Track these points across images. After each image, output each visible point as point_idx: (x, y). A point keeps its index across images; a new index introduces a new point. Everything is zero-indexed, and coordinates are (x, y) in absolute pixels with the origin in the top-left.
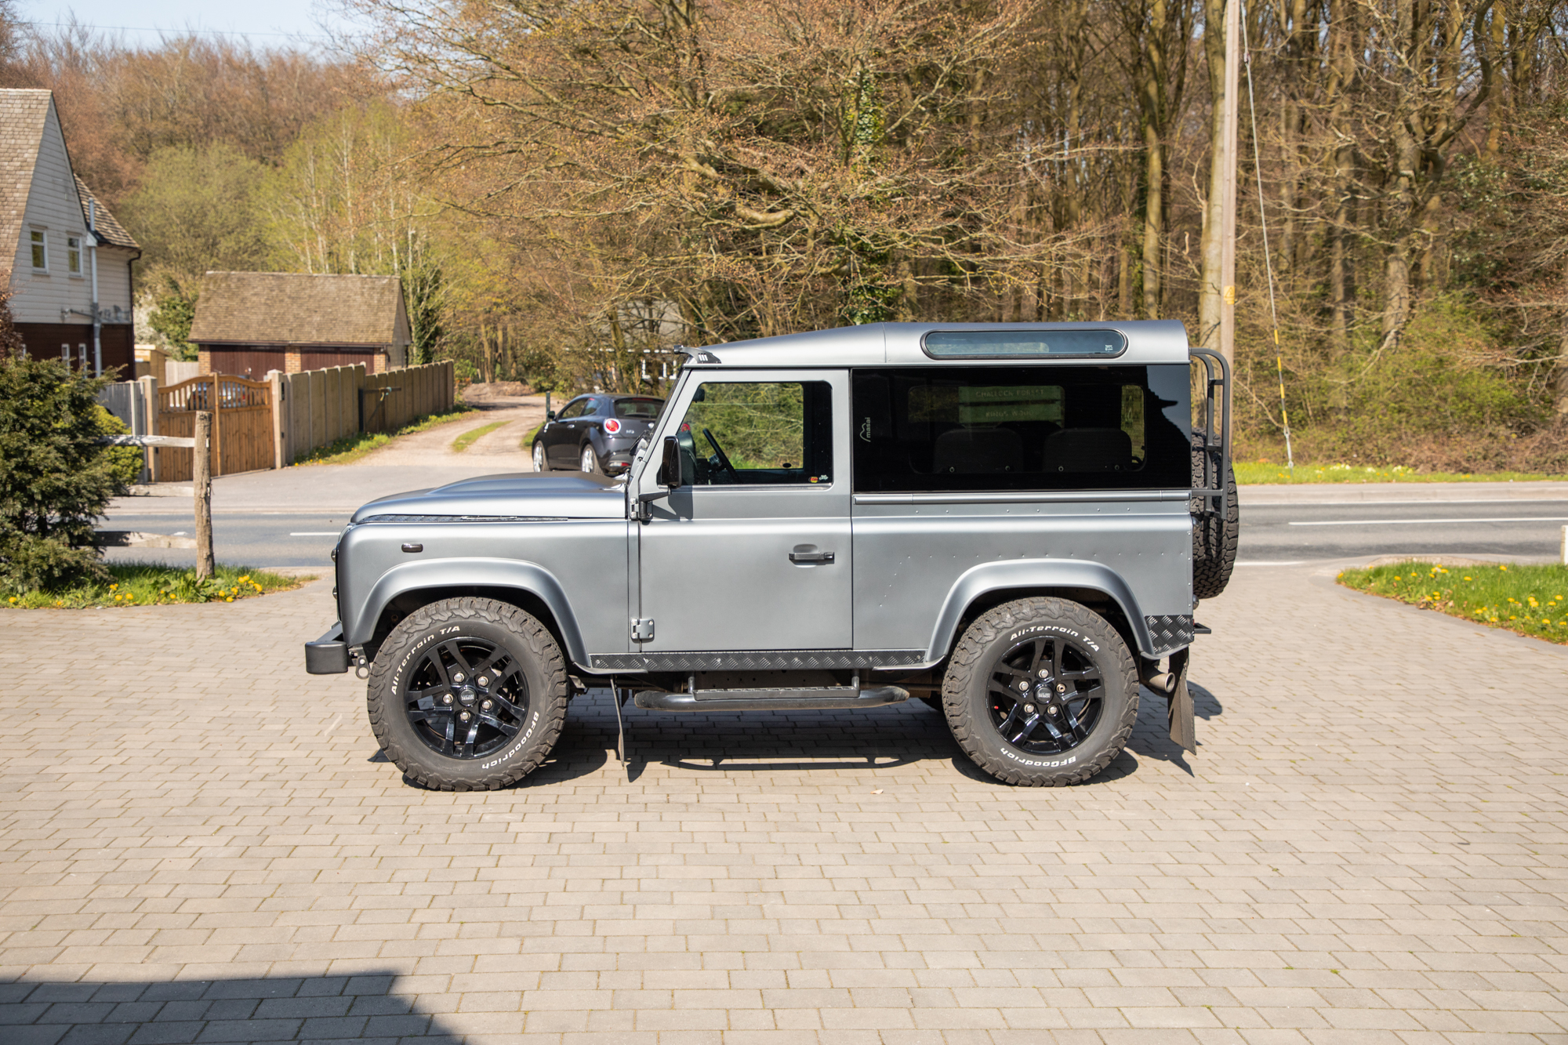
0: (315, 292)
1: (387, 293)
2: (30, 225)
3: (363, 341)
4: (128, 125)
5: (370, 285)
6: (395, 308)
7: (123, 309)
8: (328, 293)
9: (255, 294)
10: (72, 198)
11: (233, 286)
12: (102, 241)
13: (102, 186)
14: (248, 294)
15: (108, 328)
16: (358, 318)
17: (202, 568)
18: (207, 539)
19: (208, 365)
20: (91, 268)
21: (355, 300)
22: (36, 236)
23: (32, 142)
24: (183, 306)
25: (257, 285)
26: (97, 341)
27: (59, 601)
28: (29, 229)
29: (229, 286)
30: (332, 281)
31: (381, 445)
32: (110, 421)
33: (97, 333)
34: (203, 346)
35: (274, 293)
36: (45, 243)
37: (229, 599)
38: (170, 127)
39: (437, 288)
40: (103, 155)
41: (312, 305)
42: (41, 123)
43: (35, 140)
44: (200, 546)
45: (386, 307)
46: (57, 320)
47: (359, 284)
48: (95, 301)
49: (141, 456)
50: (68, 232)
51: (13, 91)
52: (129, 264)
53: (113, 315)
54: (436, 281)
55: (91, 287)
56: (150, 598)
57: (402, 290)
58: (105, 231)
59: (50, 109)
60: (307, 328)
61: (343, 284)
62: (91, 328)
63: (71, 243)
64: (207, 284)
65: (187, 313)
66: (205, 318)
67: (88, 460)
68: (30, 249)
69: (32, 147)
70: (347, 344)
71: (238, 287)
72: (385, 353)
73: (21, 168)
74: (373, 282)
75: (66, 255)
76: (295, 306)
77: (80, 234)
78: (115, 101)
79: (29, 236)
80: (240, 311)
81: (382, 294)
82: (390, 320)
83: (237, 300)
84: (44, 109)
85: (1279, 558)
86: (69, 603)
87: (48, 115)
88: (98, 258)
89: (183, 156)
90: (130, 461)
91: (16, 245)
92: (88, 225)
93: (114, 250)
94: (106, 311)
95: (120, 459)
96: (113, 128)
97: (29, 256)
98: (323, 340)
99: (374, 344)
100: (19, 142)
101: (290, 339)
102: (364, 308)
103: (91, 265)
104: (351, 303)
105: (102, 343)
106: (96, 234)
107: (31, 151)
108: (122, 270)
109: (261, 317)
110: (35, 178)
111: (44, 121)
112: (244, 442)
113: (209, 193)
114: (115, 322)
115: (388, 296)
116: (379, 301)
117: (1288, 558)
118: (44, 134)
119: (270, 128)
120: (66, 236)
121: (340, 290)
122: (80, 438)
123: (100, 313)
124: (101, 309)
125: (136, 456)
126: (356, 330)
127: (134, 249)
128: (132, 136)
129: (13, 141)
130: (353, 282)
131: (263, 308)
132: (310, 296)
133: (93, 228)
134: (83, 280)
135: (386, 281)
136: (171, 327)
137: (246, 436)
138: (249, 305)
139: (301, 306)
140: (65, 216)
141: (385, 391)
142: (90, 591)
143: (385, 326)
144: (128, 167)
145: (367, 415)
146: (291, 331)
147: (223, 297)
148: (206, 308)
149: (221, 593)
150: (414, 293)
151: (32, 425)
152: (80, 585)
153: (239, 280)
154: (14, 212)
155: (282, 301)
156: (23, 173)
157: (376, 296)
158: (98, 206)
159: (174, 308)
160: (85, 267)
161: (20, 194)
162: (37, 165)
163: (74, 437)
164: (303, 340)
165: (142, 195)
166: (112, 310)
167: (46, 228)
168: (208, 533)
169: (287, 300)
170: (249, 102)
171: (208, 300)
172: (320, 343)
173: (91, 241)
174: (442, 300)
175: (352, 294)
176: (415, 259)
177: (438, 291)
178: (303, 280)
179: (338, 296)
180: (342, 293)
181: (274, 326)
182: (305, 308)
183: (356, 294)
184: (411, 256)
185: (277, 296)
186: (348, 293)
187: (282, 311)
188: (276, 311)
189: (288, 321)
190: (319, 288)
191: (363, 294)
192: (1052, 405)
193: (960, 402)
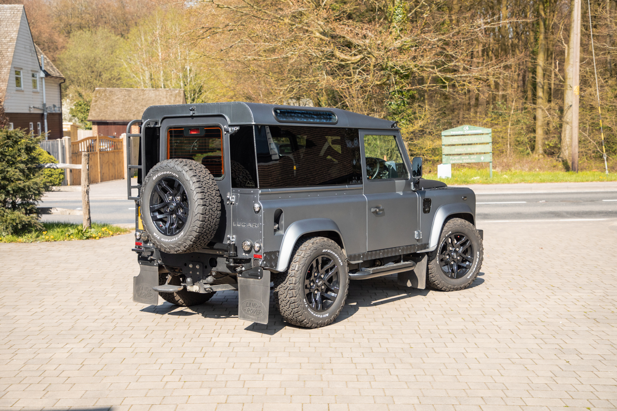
0: (145, 97)
1: (178, 97)
2: (14, 67)
4: (61, 21)
5: (170, 94)
7: (57, 106)
8: (151, 97)
9: (118, 98)
10: (33, 55)
11: (107, 95)
12: (47, 75)
13: (49, 49)
14: (114, 98)
15: (51, 115)
17: (86, 224)
18: (88, 210)
19: (96, 131)
20: (42, 87)
21: (163, 101)
22: (18, 73)
23: (15, 29)
24: (85, 105)
25: (119, 94)
26: (46, 121)
27: (20, 239)
28: (14, 70)
29: (106, 95)
30: (153, 92)
32: (49, 158)
33: (46, 117)
34: (94, 123)
35: (126, 98)
36: (21, 76)
37: (97, 238)
38: (80, 21)
39: (201, 94)
40: (49, 35)
41: (143, 103)
42: (19, 20)
43: (16, 28)
44: (85, 214)
46: (27, 111)
47: (165, 93)
48: (45, 102)
49: (63, 174)
50: (32, 71)
51: (6, 6)
52: (60, 85)
53: (53, 109)
54: (200, 91)
55: (43, 96)
56: (61, 238)
57: (185, 95)
58: (49, 70)
59: (23, 14)
60: (141, 114)
61: (157, 93)
62: (42, 115)
63: (33, 76)
64: (96, 94)
65: (86, 108)
66: (95, 110)
67: (34, 175)
68: (15, 79)
69: (15, 31)
71: (110, 95)
73: (10, 41)
74: (171, 92)
75: (31, 81)
76: (136, 104)
77: (37, 72)
78: (54, 9)
79: (14, 73)
80: (111, 106)
81: (176, 97)
83: (110, 101)
84: (20, 14)
85: (596, 217)
86: (25, 240)
87: (22, 16)
88: (45, 82)
89: (86, 35)
90: (57, 176)
91: (8, 77)
92: (41, 68)
93: (52, 79)
94: (49, 107)
95: (53, 175)
96: (54, 22)
97: (14, 82)
100: (9, 29)
101: (133, 118)
103: (42, 86)
104: (161, 102)
105: (48, 122)
106: (44, 71)
107: (14, 33)
108: (57, 88)
109: (120, 109)
110: (16, 46)
111: (20, 19)
112: (111, 166)
113: (99, 51)
114: (54, 112)
116: (174, 101)
117: (600, 217)
118: (20, 25)
119: (125, 21)
120: (31, 73)
121: (156, 96)
122: (29, 165)
123: (47, 108)
124: (47, 106)
125: (60, 173)
127: (62, 78)
128: (63, 25)
129: (6, 29)
130: (162, 91)
131: (121, 105)
132: (143, 99)
133: (43, 69)
134: (39, 93)
135: (177, 92)
136: (79, 114)
137: (112, 164)
138: (115, 103)
139: (138, 104)
140: (30, 63)
142: (34, 234)
144: (61, 40)
146: (134, 115)
147: (103, 100)
148: (95, 105)
149: (94, 236)
150: (190, 97)
151: (8, 159)
152: (30, 232)
153: (110, 92)
154: (7, 62)
155: (130, 101)
156: (11, 43)
157: (173, 99)
158: (45, 58)
159: (80, 105)
160: (40, 87)
161: (10, 54)
162: (17, 40)
163: (27, 164)
165: (67, 53)
166: (52, 106)
167: (22, 69)
168: (88, 208)
169: (132, 101)
170: (115, 8)
171: (96, 101)
173: (42, 75)
174: (204, 100)
175: (162, 98)
176: (191, 81)
177: (201, 96)
178: (140, 92)
179: (155, 99)
180: (157, 97)
181: (126, 113)
182: (140, 104)
183: (163, 98)
184: (189, 80)
185: (128, 99)
186: (160, 97)
187: (130, 106)
188: (127, 106)
189: (133, 111)
190: (147, 95)
191: (167, 98)
192: (487, 145)
193: (443, 144)
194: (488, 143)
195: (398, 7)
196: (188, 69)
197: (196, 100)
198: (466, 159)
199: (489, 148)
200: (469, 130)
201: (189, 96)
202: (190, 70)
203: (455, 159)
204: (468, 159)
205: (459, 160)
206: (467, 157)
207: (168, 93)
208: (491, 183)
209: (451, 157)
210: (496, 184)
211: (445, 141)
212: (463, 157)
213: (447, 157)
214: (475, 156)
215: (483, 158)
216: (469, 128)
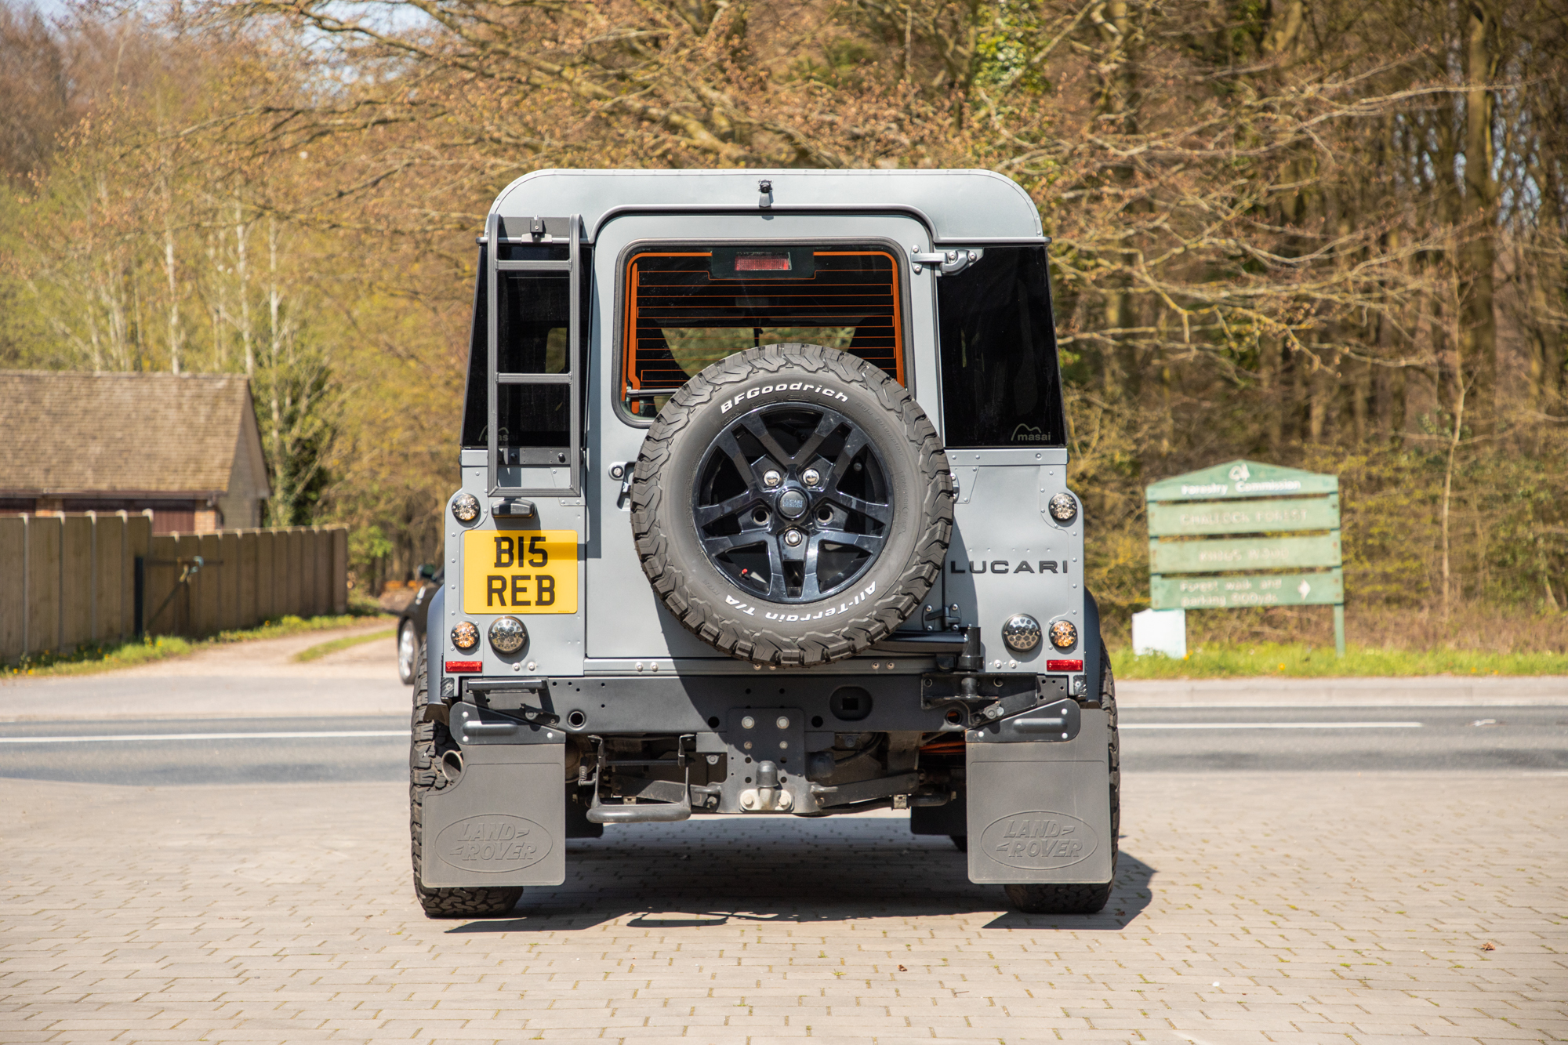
0: (95, 403)
1: (223, 404)
3: (175, 488)
5: (194, 391)
6: (235, 430)
8: (117, 406)
16: (170, 447)
21: (165, 418)
30: (126, 384)
31: (168, 655)
35: (22, 407)
39: (321, 396)
41: (89, 426)
45: (221, 429)
47: (174, 389)
54: (318, 386)
57: (254, 400)
60: (77, 467)
61: (145, 389)
70: (147, 492)
72: (216, 508)
74: (200, 386)
76: (57, 428)
81: (215, 406)
82: (226, 450)
98: (104, 486)
99: (195, 492)
101: (44, 484)
102: (181, 429)
104: (159, 422)
115: (225, 410)
116: (209, 418)
121: (139, 399)
126: (164, 468)
130: (166, 385)
132: (86, 412)
135: (221, 384)
139: (69, 426)
141: (191, 564)
143: (217, 462)
145: (152, 604)
146: (47, 471)
150: (281, 409)
155: (35, 420)
157: (204, 410)
164: (69, 487)
169: (43, 417)
172: (99, 492)
174: (331, 420)
175: (161, 407)
176: (282, 350)
177: (320, 406)
178: (76, 384)
179: (136, 410)
180: (144, 404)
181: (18, 462)
182: (75, 431)
183: (168, 406)
184: (276, 346)
185: (26, 410)
186: (154, 405)
187: (34, 437)
188: (23, 438)
189: (43, 454)
190: (103, 396)
191: (179, 406)
192: (1322, 539)
193: (1151, 532)
194: (1321, 532)
195: (1008, 39)
196: (274, 304)
197: (299, 421)
198: (1240, 592)
199: (1328, 551)
200: (1249, 481)
201: (274, 404)
202: (281, 309)
203: (1198, 593)
204: (1248, 592)
205: (1213, 594)
206: (1246, 583)
207: (188, 387)
208: (1320, 675)
209: (1184, 584)
210: (1343, 676)
211: (1160, 520)
212: (1230, 585)
213: (1167, 582)
214: (1278, 582)
215: (1306, 590)
216: (1251, 471)
